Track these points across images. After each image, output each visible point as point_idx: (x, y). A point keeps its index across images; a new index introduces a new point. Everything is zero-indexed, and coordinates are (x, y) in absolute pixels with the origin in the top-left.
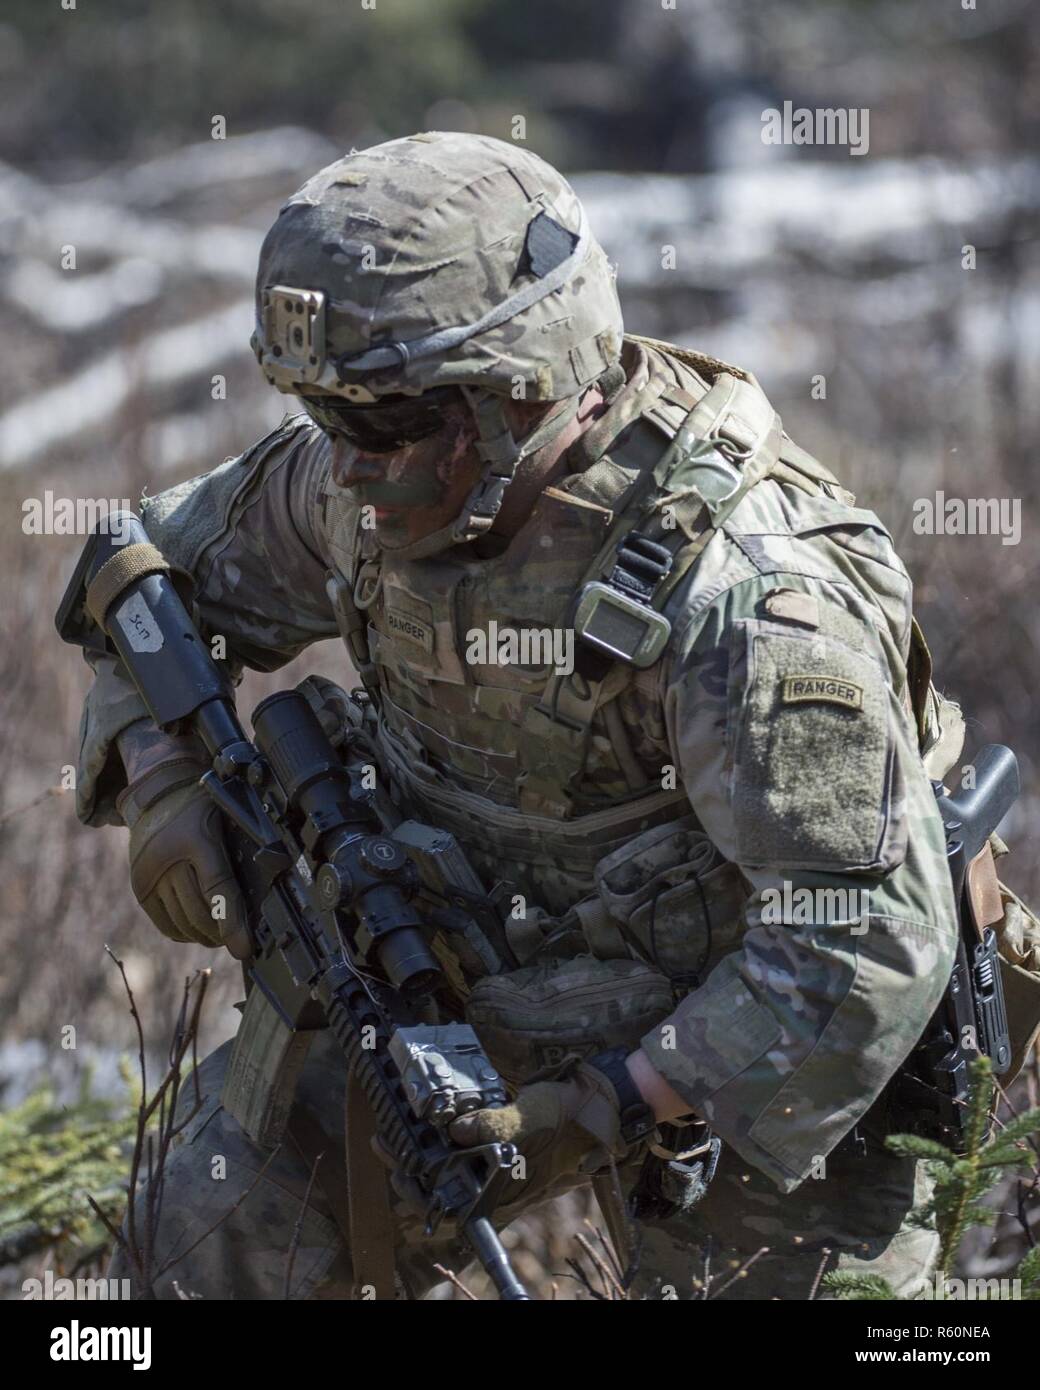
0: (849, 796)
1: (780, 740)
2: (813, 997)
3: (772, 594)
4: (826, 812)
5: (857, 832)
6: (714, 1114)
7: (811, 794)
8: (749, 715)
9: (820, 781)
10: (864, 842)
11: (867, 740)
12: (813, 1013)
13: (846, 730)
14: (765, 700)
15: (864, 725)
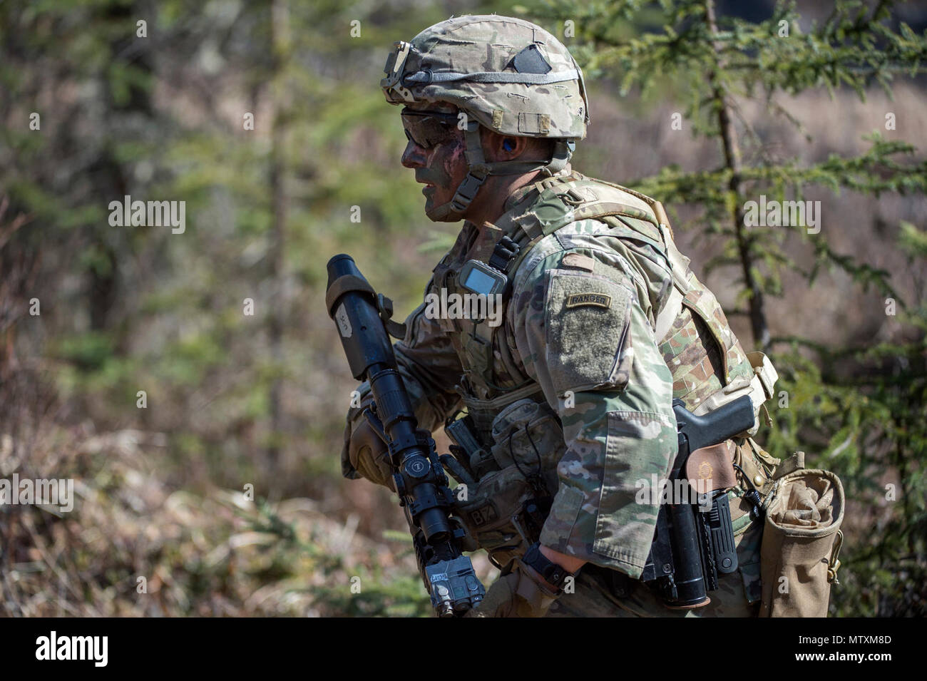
0: (599, 351)
1: (565, 327)
2: (591, 468)
3: (566, 255)
4: (586, 360)
5: (601, 368)
6: (574, 550)
7: (580, 352)
8: (549, 316)
9: (586, 346)
10: (603, 372)
11: (612, 323)
12: (594, 476)
13: (601, 319)
14: (557, 308)
15: (611, 316)
